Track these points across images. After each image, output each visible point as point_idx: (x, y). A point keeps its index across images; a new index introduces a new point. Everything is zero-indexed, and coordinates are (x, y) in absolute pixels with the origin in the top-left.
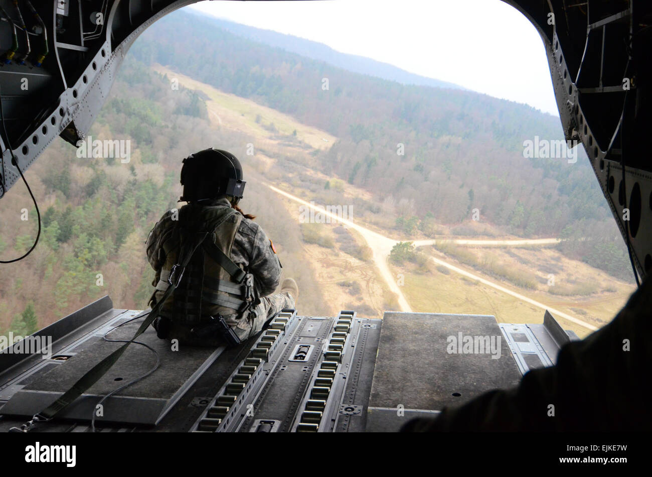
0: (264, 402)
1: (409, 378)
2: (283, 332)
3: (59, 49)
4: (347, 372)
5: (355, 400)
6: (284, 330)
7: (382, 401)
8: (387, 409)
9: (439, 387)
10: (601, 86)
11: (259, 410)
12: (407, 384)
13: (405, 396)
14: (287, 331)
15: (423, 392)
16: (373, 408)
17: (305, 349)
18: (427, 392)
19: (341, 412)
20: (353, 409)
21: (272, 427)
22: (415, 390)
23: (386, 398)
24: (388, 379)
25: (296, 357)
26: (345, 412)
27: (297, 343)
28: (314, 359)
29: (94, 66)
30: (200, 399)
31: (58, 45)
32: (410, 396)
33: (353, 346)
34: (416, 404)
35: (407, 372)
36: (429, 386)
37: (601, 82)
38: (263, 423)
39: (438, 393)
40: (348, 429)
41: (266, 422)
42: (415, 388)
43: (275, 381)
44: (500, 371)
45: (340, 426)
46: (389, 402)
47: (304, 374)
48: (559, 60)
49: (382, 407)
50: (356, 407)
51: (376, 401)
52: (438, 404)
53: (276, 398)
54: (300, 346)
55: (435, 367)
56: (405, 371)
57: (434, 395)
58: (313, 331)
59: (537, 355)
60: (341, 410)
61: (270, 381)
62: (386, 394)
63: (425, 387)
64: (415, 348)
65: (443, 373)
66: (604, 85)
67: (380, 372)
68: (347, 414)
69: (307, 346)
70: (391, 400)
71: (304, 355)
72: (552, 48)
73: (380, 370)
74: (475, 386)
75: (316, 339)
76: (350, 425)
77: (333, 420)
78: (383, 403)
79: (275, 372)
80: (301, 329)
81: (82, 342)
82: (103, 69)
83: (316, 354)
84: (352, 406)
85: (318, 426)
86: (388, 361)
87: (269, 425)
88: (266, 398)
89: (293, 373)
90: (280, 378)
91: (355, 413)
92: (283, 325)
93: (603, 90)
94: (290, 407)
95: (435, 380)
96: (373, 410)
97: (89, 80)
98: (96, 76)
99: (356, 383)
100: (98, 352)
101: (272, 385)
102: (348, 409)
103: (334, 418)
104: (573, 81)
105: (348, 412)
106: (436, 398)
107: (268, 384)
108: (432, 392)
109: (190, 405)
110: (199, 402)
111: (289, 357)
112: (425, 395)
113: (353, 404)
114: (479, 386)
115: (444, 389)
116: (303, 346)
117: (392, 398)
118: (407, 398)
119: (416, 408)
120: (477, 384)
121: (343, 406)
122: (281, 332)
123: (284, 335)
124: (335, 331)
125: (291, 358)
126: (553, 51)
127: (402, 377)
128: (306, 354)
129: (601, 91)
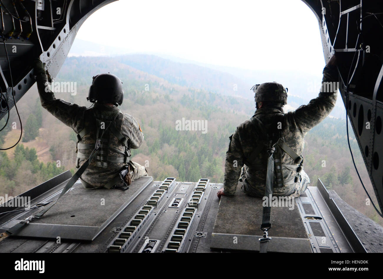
0: (152, 230)
1: (237, 217)
2: (166, 191)
3: (39, 29)
4: (200, 213)
5: (204, 229)
6: (167, 190)
7: (221, 230)
8: (223, 234)
9: (253, 222)
10: (346, 48)
11: (149, 235)
12: (235, 220)
13: (234, 227)
14: (169, 190)
15: (244, 225)
16: (215, 233)
17: (178, 201)
18: (246, 225)
19: (195, 236)
20: (201, 234)
21: (155, 243)
22: (240, 224)
23: (223, 228)
24: (225, 217)
25: (173, 205)
26: (197, 236)
27: (174, 197)
28: (183, 206)
29: (59, 39)
30: (116, 228)
31: (38, 27)
32: (236, 227)
33: (206, 199)
34: (239, 232)
35: (236, 213)
36: (247, 222)
37: (346, 46)
38: (150, 241)
39: (252, 226)
40: (198, 245)
41: (152, 241)
42: (239, 223)
43: (160, 218)
44: (289, 213)
45: (193, 243)
46: (224, 230)
47: (176, 214)
48: (325, 32)
49: (220, 233)
50: (203, 233)
51: (217, 229)
52: (251, 231)
53: (159, 227)
54: (176, 199)
55: (252, 211)
56: (235, 213)
57: (250, 226)
58: (184, 190)
59: (310, 204)
60: (195, 235)
61: (156, 218)
62: (223, 226)
63: (245, 222)
64: (241, 200)
65: (256, 214)
66: (348, 48)
67: (220, 213)
68: (198, 237)
69: (179, 199)
70: (225, 229)
71: (177, 204)
72: (322, 25)
73: (220, 212)
74: (274, 222)
75: (185, 195)
76: (199, 243)
77: (190, 240)
78: (221, 231)
79: (160, 213)
80: (177, 189)
81: (54, 196)
82: (65, 40)
83: (184, 203)
84: (202, 232)
85: (180, 243)
86: (226, 207)
87: (154, 242)
88: (153, 228)
89: (170, 213)
90: (163, 217)
91: (202, 237)
92: (166, 187)
93: (347, 50)
94: (166, 233)
95: (251, 218)
96: (215, 234)
97: (57, 46)
98: (60, 44)
99: (205, 220)
100: (62, 201)
101: (158, 221)
102: (199, 234)
103: (190, 239)
104: (332, 45)
105: (199, 236)
106: (251, 228)
107: (155, 220)
108: (249, 225)
109: (111, 232)
110: (116, 230)
111: (169, 205)
112: (245, 227)
113: (202, 231)
114: (276, 221)
115: (256, 223)
116: (178, 199)
117: (226, 228)
118: (234, 228)
119: (239, 234)
120: (275, 221)
121: (196, 233)
122: (165, 191)
123: (167, 193)
124: (196, 190)
125: (170, 205)
126: (322, 26)
127: (233, 216)
128: (178, 203)
129: (346, 51)
